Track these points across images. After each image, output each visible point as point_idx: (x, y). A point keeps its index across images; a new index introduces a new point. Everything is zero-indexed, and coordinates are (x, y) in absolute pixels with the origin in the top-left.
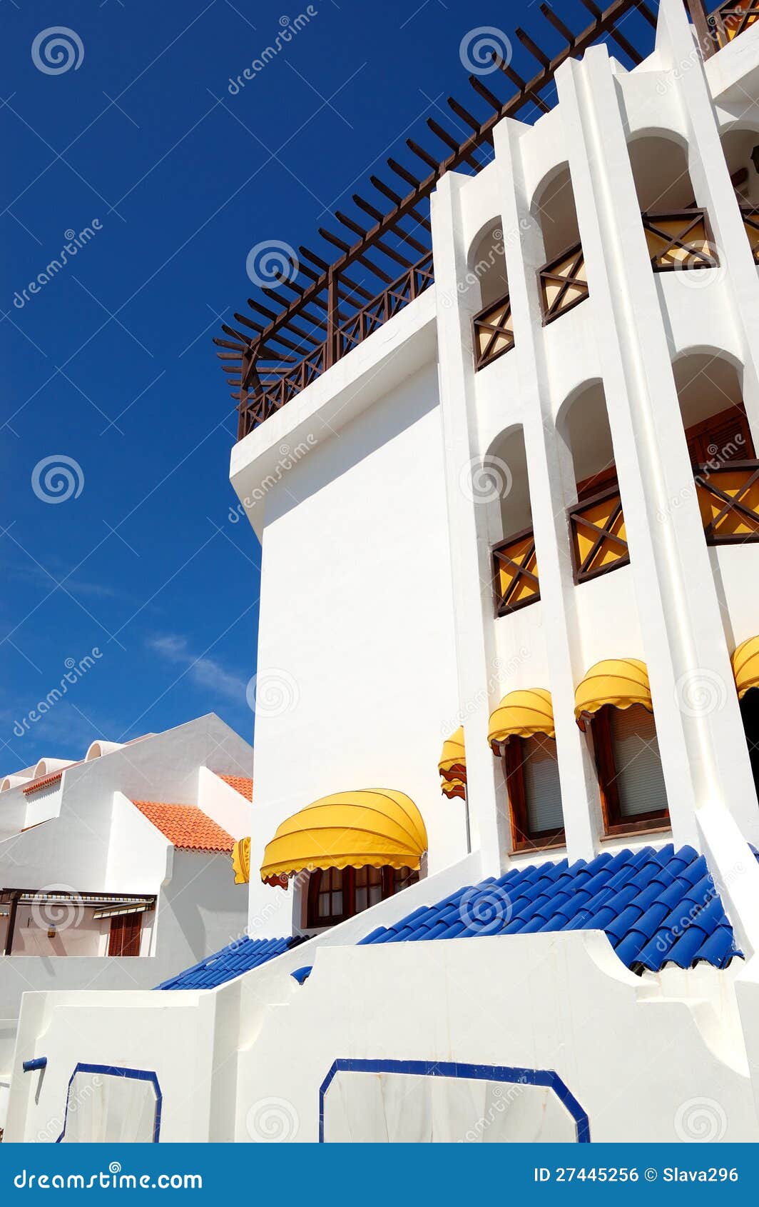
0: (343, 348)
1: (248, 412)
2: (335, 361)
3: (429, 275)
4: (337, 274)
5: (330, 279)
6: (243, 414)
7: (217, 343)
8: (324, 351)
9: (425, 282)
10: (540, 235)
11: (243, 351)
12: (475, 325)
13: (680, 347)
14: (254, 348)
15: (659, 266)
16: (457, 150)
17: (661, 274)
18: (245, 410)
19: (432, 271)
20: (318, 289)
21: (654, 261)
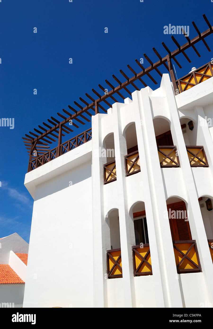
0: (62, 152)
1: (31, 163)
2: (60, 155)
3: (90, 135)
4: (62, 125)
5: (60, 127)
6: (30, 163)
7: (24, 138)
8: (57, 150)
9: (89, 138)
10: (126, 142)
11: (32, 141)
12: (104, 168)
13: (169, 196)
14: (35, 141)
15: (162, 166)
16: (100, 98)
17: (163, 168)
18: (31, 162)
19: (91, 134)
20: (56, 128)
21: (161, 163)
